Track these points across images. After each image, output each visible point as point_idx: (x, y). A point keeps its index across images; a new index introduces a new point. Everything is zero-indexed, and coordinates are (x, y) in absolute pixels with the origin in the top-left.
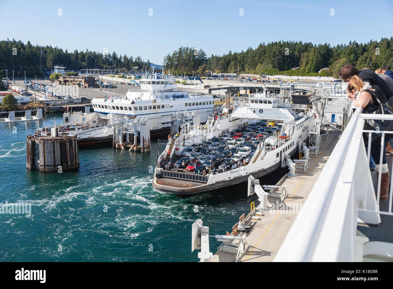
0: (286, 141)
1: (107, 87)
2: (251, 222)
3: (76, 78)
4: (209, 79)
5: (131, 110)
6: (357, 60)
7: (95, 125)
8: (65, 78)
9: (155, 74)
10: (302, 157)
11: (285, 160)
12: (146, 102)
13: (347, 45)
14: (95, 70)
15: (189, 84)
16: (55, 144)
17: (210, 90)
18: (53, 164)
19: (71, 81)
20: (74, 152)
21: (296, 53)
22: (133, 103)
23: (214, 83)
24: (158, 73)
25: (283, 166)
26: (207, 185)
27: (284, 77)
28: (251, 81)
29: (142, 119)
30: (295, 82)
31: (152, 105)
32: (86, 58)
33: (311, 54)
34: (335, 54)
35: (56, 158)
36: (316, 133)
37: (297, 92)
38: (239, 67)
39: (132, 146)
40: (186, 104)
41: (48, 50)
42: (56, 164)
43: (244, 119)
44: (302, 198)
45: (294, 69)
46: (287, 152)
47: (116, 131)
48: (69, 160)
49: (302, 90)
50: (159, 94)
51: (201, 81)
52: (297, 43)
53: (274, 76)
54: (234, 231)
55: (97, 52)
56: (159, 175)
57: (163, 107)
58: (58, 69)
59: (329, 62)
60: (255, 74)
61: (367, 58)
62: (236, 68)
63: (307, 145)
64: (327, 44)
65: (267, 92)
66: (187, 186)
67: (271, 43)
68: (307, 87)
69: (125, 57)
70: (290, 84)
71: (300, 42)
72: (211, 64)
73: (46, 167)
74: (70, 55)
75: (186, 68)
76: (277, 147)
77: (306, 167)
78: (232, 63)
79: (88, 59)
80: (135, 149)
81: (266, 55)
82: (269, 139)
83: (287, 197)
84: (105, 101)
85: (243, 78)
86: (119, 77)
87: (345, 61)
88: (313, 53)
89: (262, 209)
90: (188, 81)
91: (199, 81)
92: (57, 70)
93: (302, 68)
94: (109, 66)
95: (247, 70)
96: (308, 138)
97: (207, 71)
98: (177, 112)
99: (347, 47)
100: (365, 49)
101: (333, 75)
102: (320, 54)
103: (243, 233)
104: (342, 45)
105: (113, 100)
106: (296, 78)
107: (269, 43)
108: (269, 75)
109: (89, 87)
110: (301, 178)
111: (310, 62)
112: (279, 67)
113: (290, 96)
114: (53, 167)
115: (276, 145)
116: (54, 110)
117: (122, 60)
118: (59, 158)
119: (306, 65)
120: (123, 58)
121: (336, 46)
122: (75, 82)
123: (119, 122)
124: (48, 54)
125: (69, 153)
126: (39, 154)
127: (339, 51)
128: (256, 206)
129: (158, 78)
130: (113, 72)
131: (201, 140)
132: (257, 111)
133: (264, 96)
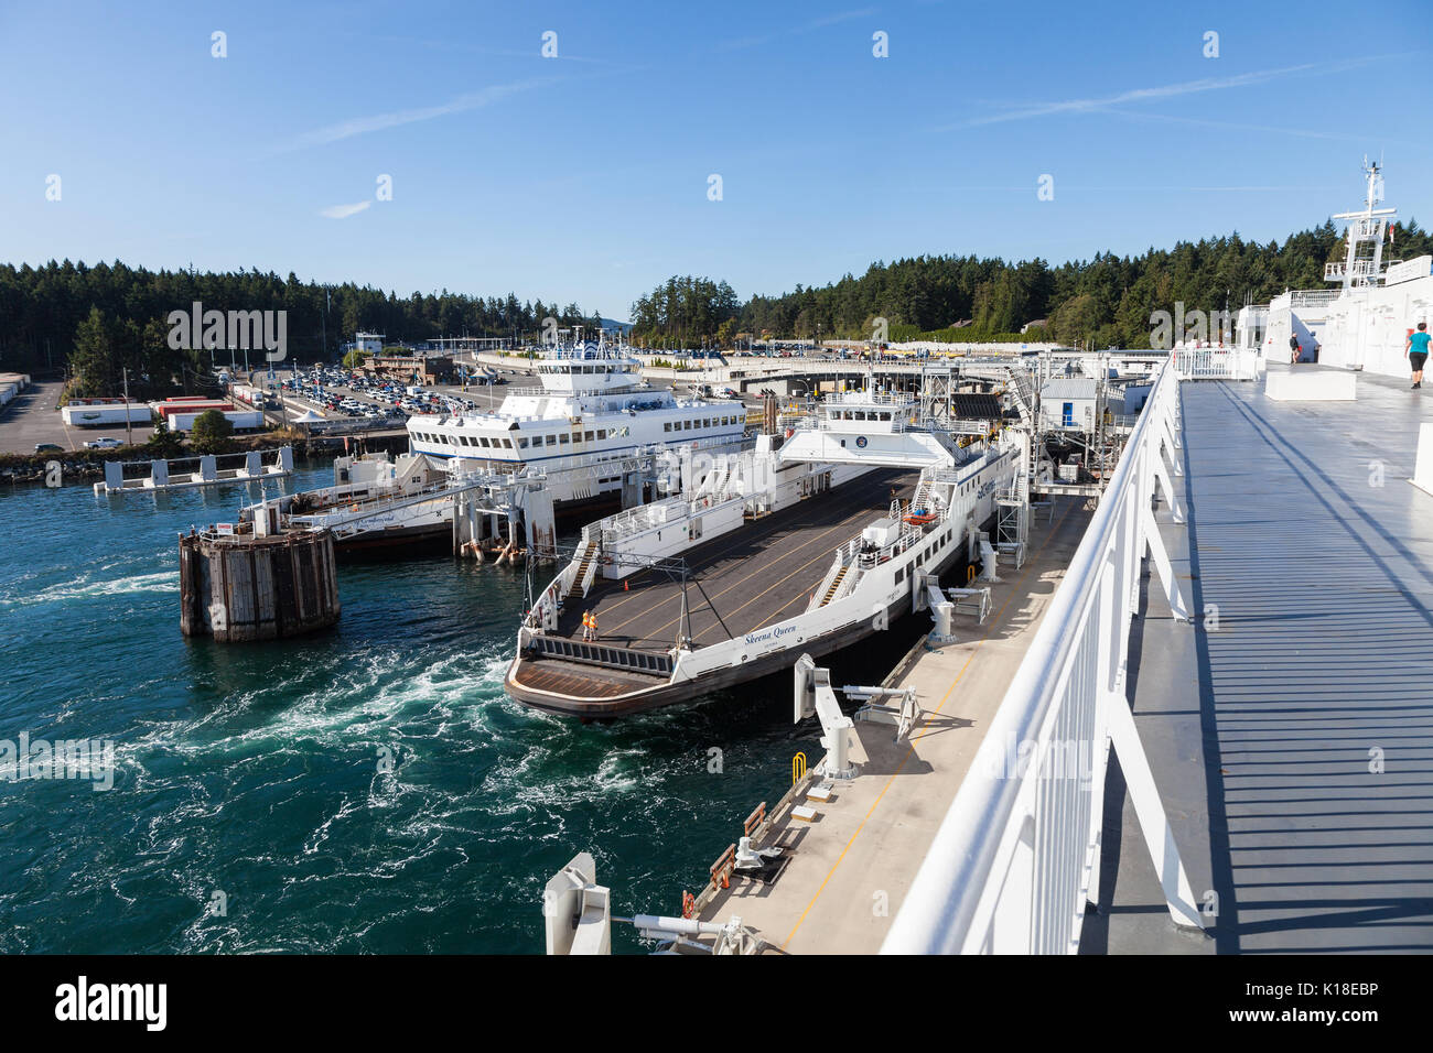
0: (927, 530)
1: (483, 381)
2: (789, 831)
3: (406, 361)
4: (743, 355)
5: (511, 447)
6: (1118, 296)
7: (419, 487)
8: (380, 362)
9: (582, 346)
10: (977, 574)
11: (924, 589)
12: (552, 423)
13: (1089, 262)
14: (464, 339)
15: (691, 370)
16: (257, 560)
17: (744, 384)
18: (253, 619)
19: (394, 370)
20: (317, 581)
21: (963, 284)
22: (515, 427)
23: (754, 366)
24: (591, 344)
25: (917, 607)
26: (671, 684)
27: (932, 346)
28: (850, 357)
29: (530, 473)
30: (960, 359)
31: (570, 430)
32: (442, 312)
33: (1001, 289)
34: (1062, 285)
35: (260, 600)
36: (1019, 504)
37: (967, 384)
38: (822, 323)
39: (505, 550)
40: (667, 427)
41: (347, 295)
42: (262, 617)
43: (818, 464)
44: (967, 723)
45: (957, 325)
46: (929, 566)
47: (461, 507)
48: (301, 604)
49: (981, 379)
50: (592, 401)
51: (723, 360)
52: (964, 260)
53: (908, 344)
54: (718, 879)
55: (469, 296)
56: (533, 650)
57: (602, 434)
58: (365, 339)
59: (1047, 306)
60: (860, 339)
61: (1143, 292)
62: (812, 326)
63: (993, 540)
64: (1041, 260)
65: (880, 388)
66: (607, 691)
67: (898, 262)
68: (992, 372)
69: (539, 305)
70: (947, 365)
71: (973, 258)
72: (752, 317)
73: (233, 627)
74: (402, 304)
75: (687, 329)
76: (896, 552)
77: (985, 610)
78: (804, 314)
79: (447, 312)
80: (512, 559)
81: (888, 291)
82: (875, 529)
83: (919, 723)
84: (442, 423)
85: (830, 351)
86: (521, 356)
87: (1087, 301)
88: (1004, 284)
89: (831, 776)
90: (692, 363)
91: (717, 362)
92: (363, 342)
93: (979, 323)
94: (498, 328)
95: (840, 330)
96: (994, 514)
97: (740, 336)
98: (637, 450)
99: (1092, 268)
100: (1135, 270)
101: (1057, 337)
102: (1023, 285)
103: (754, 883)
104: (1077, 264)
105: (462, 421)
106: (963, 347)
107: (894, 262)
108: (894, 341)
109: (436, 383)
110: (970, 649)
111: (999, 307)
112: (920, 321)
113: (949, 397)
114: (253, 627)
115: (893, 546)
116: (332, 446)
117: (533, 314)
118: (271, 599)
119: (988, 316)
120: (533, 308)
121: (1062, 267)
122: (403, 372)
123: (464, 484)
124: (345, 303)
125: (299, 582)
126: (210, 590)
127: (1071, 277)
128: (812, 764)
129: (588, 356)
130: (506, 343)
131: (685, 529)
132: (852, 442)
133: (870, 401)
